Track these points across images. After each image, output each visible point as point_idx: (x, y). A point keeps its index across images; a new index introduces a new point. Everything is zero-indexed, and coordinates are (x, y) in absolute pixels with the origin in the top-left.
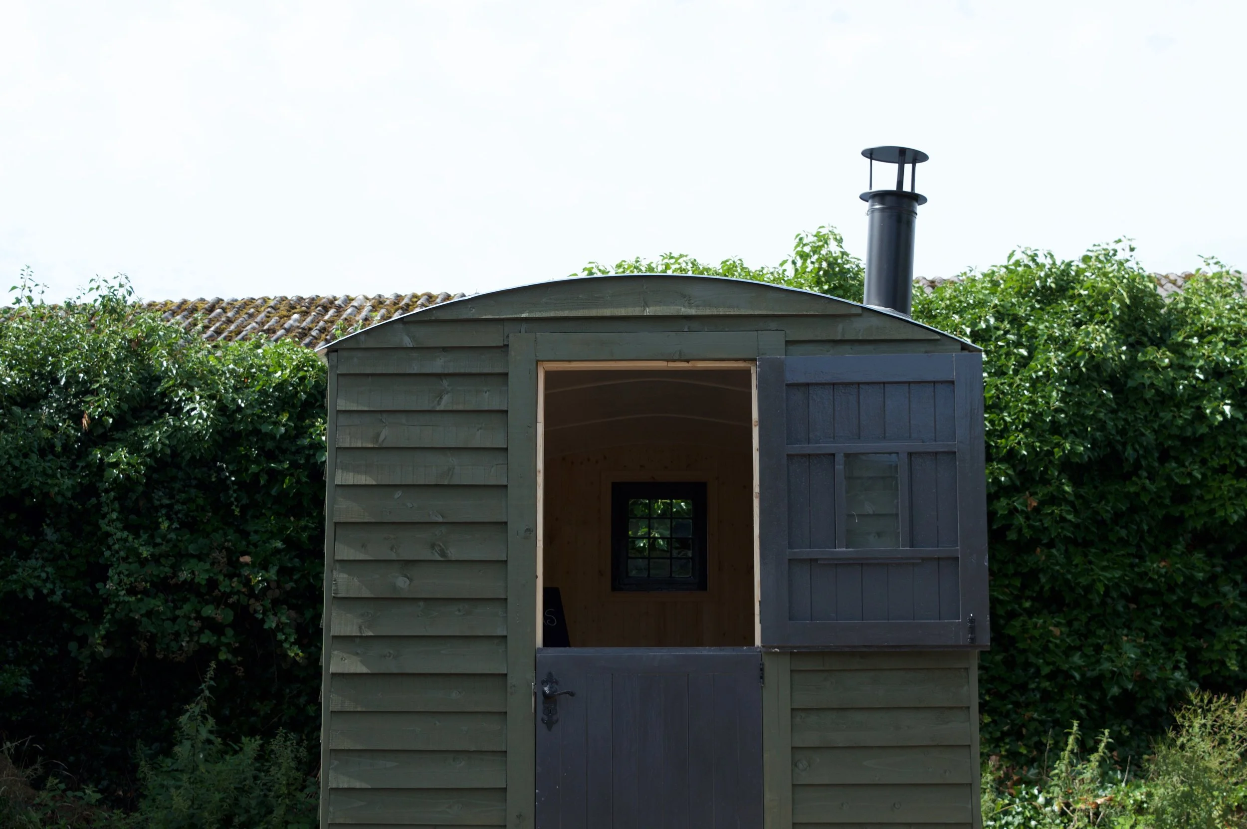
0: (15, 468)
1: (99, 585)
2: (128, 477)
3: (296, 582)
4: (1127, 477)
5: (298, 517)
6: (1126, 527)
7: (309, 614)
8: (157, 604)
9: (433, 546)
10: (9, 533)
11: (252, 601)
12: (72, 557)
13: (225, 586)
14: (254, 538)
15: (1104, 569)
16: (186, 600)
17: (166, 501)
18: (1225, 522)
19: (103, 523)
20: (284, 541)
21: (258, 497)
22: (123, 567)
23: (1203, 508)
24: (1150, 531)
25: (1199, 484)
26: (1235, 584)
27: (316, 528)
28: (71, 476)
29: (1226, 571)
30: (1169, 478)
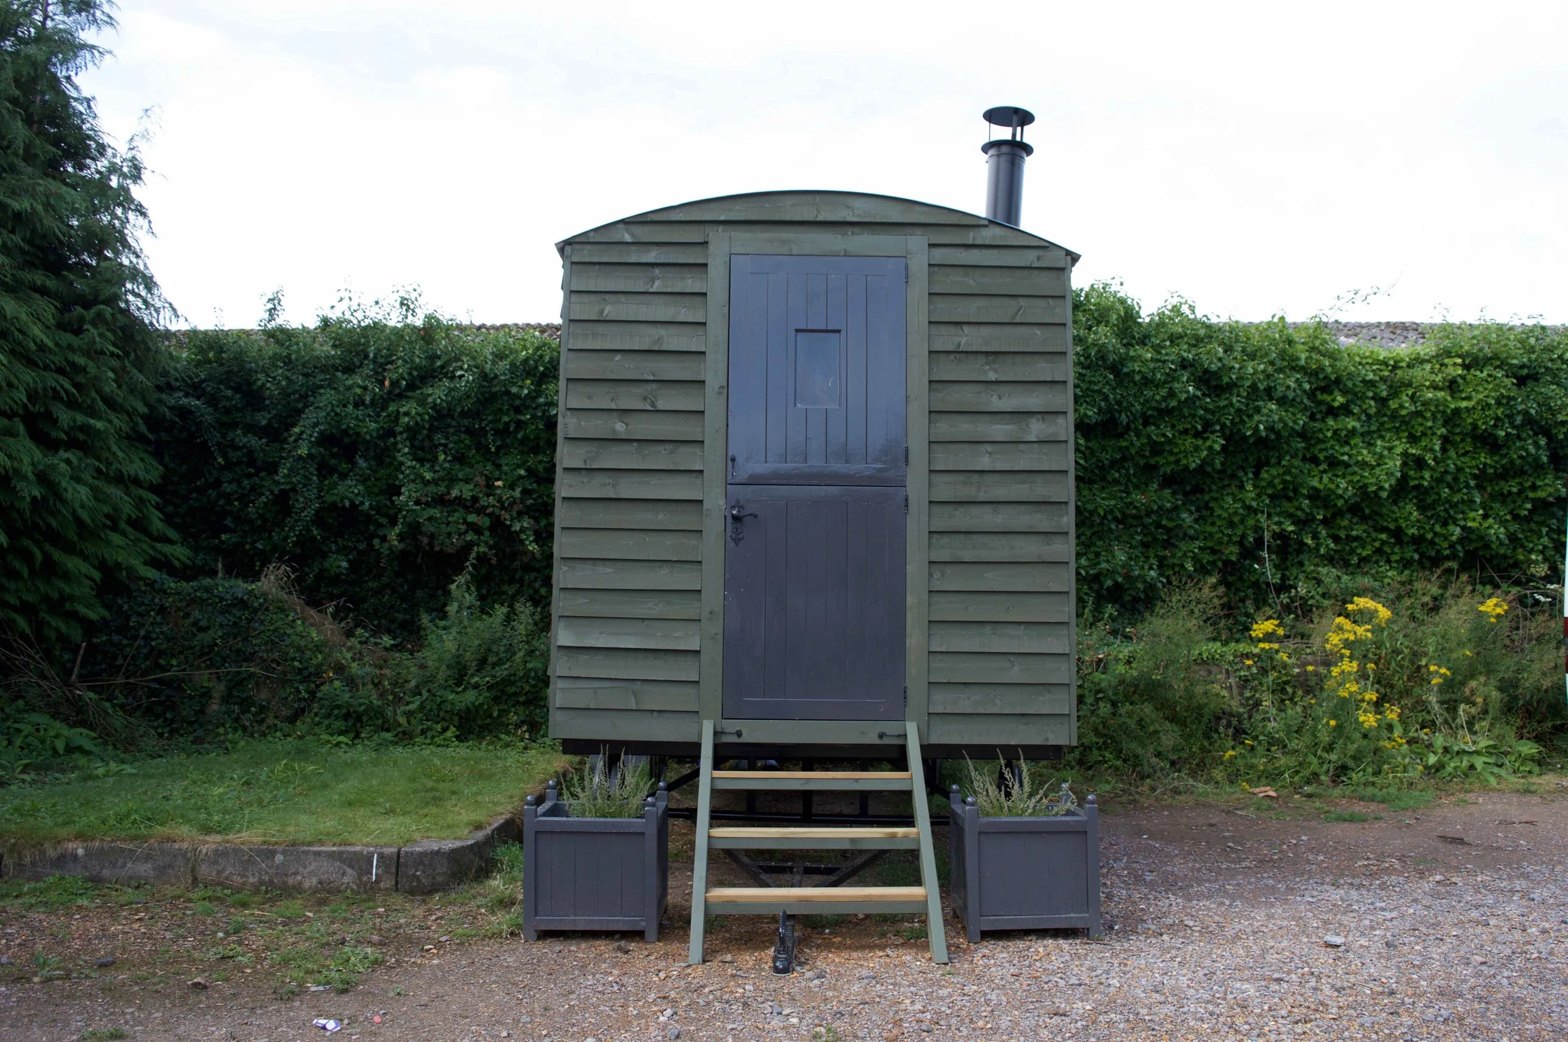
0: (337, 414)
1: (395, 498)
2: (417, 423)
3: (534, 499)
4: (1120, 436)
5: (536, 454)
6: (1118, 471)
7: (543, 523)
8: (435, 512)
9: (645, 399)
10: (333, 462)
11: (503, 512)
12: (376, 480)
13: (484, 501)
14: (505, 468)
15: (1103, 499)
16: (455, 511)
17: (443, 441)
18: (1186, 468)
19: (398, 455)
20: (526, 470)
21: (508, 441)
22: (412, 486)
23: (1172, 459)
24: (1134, 475)
25: (1169, 441)
26: (1191, 513)
27: (548, 462)
28: (376, 422)
29: (1184, 504)
30: (1149, 437)
